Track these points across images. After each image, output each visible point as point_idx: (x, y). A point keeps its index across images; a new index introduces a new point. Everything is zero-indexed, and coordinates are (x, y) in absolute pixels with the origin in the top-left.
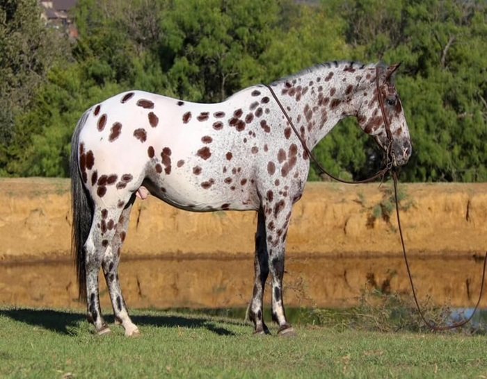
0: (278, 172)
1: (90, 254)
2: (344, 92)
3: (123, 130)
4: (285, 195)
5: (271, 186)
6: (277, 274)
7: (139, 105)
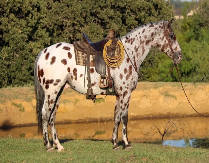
0: (124, 78)
1: (44, 115)
2: (150, 36)
3: (56, 60)
4: (128, 88)
5: (121, 84)
6: (124, 123)
7: (64, 49)
